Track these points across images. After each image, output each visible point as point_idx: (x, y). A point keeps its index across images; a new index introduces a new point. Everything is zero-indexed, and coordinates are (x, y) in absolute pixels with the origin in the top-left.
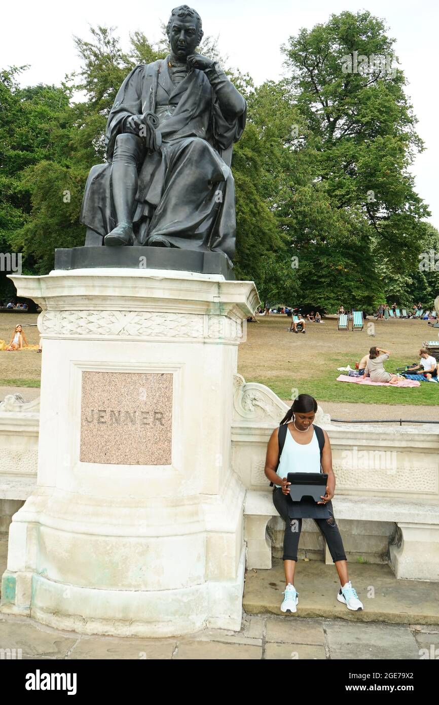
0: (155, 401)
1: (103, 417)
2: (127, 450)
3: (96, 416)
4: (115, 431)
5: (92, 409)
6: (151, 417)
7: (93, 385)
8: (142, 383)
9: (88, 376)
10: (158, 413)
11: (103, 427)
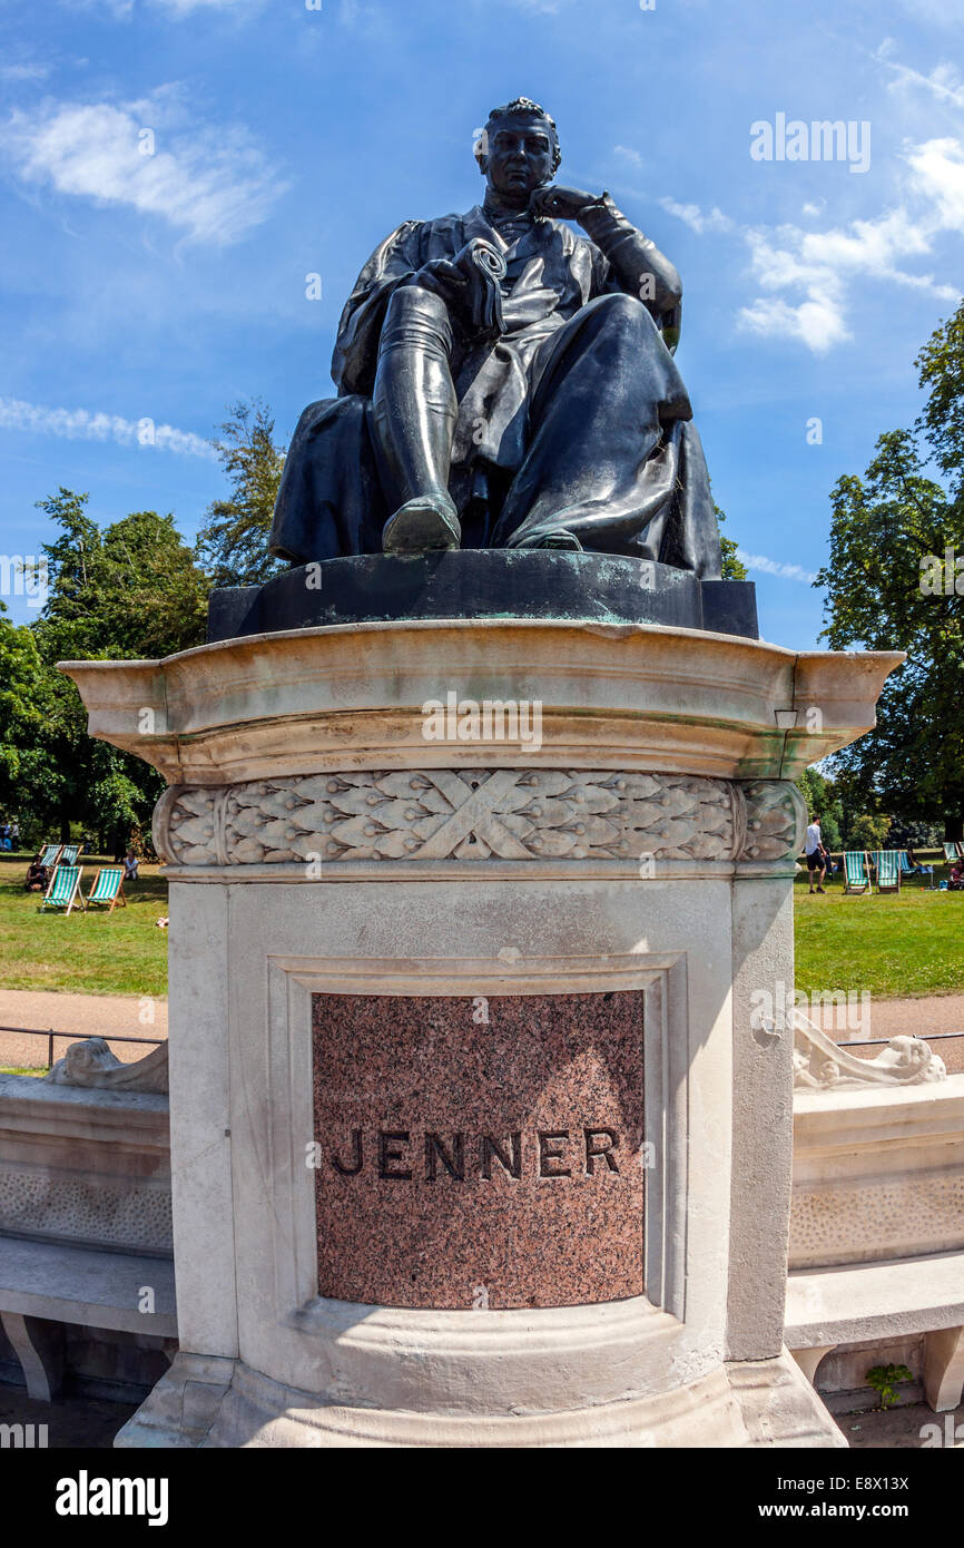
0: (585, 1092)
1: (398, 1156)
2: (493, 1264)
3: (371, 1152)
4: (444, 1201)
5: (356, 1126)
6: (576, 1148)
7: (356, 1044)
8: (535, 1031)
9: (336, 1012)
10: (597, 1131)
11: (400, 1190)
